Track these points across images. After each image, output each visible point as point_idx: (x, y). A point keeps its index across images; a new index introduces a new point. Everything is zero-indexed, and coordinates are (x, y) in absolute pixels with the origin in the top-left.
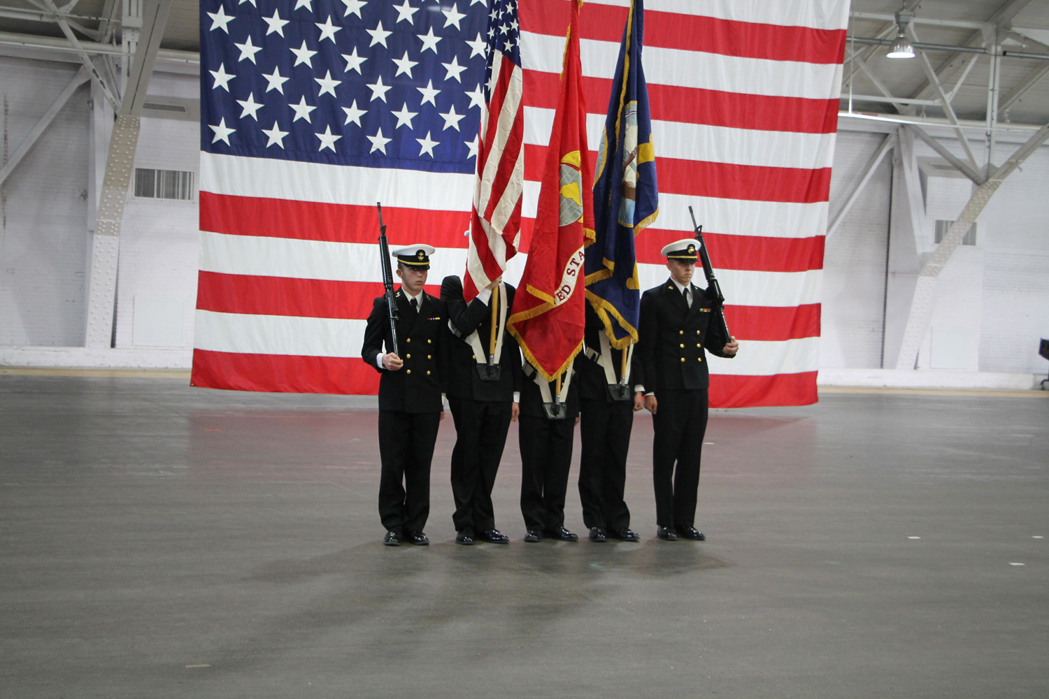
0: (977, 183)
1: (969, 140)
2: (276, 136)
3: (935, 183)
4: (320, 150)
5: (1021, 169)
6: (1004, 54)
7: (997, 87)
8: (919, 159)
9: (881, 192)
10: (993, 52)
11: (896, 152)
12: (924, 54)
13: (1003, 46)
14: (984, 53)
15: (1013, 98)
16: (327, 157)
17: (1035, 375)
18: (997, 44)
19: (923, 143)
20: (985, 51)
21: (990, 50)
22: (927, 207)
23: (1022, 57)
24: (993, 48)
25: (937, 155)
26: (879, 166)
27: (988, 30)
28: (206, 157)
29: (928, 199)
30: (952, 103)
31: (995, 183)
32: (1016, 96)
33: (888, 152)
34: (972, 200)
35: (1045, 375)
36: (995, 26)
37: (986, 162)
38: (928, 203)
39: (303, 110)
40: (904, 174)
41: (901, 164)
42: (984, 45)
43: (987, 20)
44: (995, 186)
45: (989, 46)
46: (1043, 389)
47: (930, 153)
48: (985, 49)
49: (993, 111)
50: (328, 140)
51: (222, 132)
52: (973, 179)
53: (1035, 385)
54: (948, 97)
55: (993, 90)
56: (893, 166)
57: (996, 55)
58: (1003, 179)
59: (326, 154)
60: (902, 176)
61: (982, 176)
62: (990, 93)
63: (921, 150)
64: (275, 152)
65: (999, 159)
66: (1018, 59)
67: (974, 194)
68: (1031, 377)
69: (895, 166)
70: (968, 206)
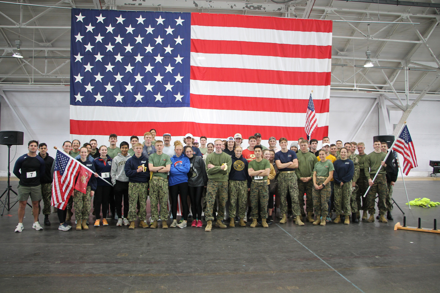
0: (404, 111)
1: (402, 99)
2: (99, 97)
3: (392, 112)
4: (116, 102)
5: (417, 105)
6: (409, 69)
7: (408, 80)
8: (387, 105)
9: (375, 117)
10: (405, 69)
11: (379, 103)
12: (382, 70)
13: (409, 67)
14: (402, 69)
15: (415, 85)
16: (119, 104)
17: (428, 172)
18: (406, 66)
19: (388, 101)
20: (403, 69)
21: (404, 68)
22: (390, 120)
23: (415, 70)
24: (405, 68)
25: (393, 104)
26: (374, 108)
27: (403, 63)
28: (72, 107)
29: (390, 118)
30: (393, 85)
31: (409, 110)
32: (416, 84)
33: (377, 104)
34: (402, 116)
35: (432, 172)
36: (405, 61)
37: (406, 104)
38: (390, 119)
39: (109, 87)
40: (382, 110)
41: (381, 107)
42: (402, 67)
43: (403, 59)
44: (410, 112)
45: (404, 67)
46: (431, 176)
47: (391, 104)
48: (402, 68)
49: (407, 87)
50: (119, 98)
51: (79, 98)
52: (402, 110)
53: (429, 175)
54: (392, 84)
55: (406, 81)
56: (378, 108)
57: (407, 70)
58: (412, 109)
59: (118, 103)
60: (381, 111)
61: (405, 108)
62: (406, 82)
63: (387, 103)
64: (99, 104)
65: (410, 103)
66: (414, 71)
67: (403, 114)
68: (427, 173)
69: (379, 108)
70: (401, 118)
